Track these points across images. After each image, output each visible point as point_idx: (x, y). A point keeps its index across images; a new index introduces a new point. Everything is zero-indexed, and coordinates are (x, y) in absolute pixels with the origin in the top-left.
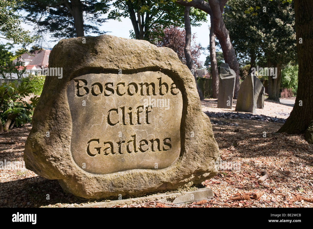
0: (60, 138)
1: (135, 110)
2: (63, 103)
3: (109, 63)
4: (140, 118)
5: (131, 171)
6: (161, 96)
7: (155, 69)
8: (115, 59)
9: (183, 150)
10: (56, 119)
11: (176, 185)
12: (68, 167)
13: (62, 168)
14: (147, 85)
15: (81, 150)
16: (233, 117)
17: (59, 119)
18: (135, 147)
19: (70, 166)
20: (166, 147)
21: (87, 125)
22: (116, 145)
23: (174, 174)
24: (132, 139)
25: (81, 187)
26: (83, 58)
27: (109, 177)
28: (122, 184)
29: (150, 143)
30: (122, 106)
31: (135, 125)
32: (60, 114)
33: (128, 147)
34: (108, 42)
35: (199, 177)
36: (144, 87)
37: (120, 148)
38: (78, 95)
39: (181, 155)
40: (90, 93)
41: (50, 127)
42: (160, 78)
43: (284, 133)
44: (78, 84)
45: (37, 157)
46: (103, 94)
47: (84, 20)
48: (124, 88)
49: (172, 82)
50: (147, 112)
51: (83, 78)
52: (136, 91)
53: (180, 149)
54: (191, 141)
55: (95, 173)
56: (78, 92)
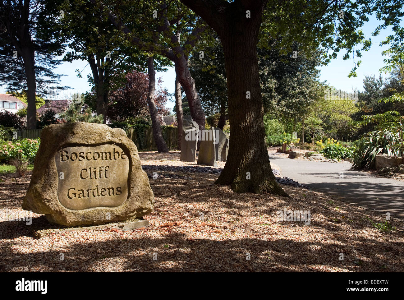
0: (51, 187)
1: (98, 170)
2: (53, 166)
3: (81, 140)
4: (101, 175)
5: (95, 208)
6: (115, 160)
7: (111, 143)
8: (86, 137)
9: (129, 195)
10: (49, 175)
11: (124, 217)
12: (56, 206)
13: (52, 206)
14: (106, 153)
15: (64, 195)
16: (192, 171)
17: (50, 176)
18: (98, 193)
19: (57, 205)
20: (118, 193)
21: (68, 179)
22: (85, 192)
23: (124, 210)
24: (96, 188)
25: (64, 218)
26: (65, 138)
27: (81, 212)
28: (90, 216)
29: (107, 190)
30: (90, 167)
31: (98, 179)
32: (51, 172)
33: (93, 193)
34: (81, 127)
35: (140, 212)
36: (104, 154)
37: (88, 194)
38: (62, 160)
39: (128, 198)
40: (70, 159)
41: (45, 181)
42: (114, 149)
43: (218, 184)
44: (62, 154)
45: (36, 199)
46: (78, 159)
47: (35, 61)
48: (91, 155)
49: (122, 151)
50: (106, 170)
51: (65, 150)
52: (99, 157)
53: (127, 194)
54: (135, 189)
55: (72, 210)
56: (62, 158)
